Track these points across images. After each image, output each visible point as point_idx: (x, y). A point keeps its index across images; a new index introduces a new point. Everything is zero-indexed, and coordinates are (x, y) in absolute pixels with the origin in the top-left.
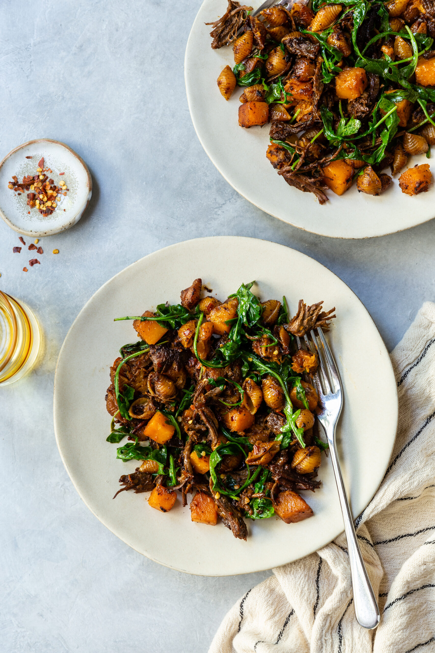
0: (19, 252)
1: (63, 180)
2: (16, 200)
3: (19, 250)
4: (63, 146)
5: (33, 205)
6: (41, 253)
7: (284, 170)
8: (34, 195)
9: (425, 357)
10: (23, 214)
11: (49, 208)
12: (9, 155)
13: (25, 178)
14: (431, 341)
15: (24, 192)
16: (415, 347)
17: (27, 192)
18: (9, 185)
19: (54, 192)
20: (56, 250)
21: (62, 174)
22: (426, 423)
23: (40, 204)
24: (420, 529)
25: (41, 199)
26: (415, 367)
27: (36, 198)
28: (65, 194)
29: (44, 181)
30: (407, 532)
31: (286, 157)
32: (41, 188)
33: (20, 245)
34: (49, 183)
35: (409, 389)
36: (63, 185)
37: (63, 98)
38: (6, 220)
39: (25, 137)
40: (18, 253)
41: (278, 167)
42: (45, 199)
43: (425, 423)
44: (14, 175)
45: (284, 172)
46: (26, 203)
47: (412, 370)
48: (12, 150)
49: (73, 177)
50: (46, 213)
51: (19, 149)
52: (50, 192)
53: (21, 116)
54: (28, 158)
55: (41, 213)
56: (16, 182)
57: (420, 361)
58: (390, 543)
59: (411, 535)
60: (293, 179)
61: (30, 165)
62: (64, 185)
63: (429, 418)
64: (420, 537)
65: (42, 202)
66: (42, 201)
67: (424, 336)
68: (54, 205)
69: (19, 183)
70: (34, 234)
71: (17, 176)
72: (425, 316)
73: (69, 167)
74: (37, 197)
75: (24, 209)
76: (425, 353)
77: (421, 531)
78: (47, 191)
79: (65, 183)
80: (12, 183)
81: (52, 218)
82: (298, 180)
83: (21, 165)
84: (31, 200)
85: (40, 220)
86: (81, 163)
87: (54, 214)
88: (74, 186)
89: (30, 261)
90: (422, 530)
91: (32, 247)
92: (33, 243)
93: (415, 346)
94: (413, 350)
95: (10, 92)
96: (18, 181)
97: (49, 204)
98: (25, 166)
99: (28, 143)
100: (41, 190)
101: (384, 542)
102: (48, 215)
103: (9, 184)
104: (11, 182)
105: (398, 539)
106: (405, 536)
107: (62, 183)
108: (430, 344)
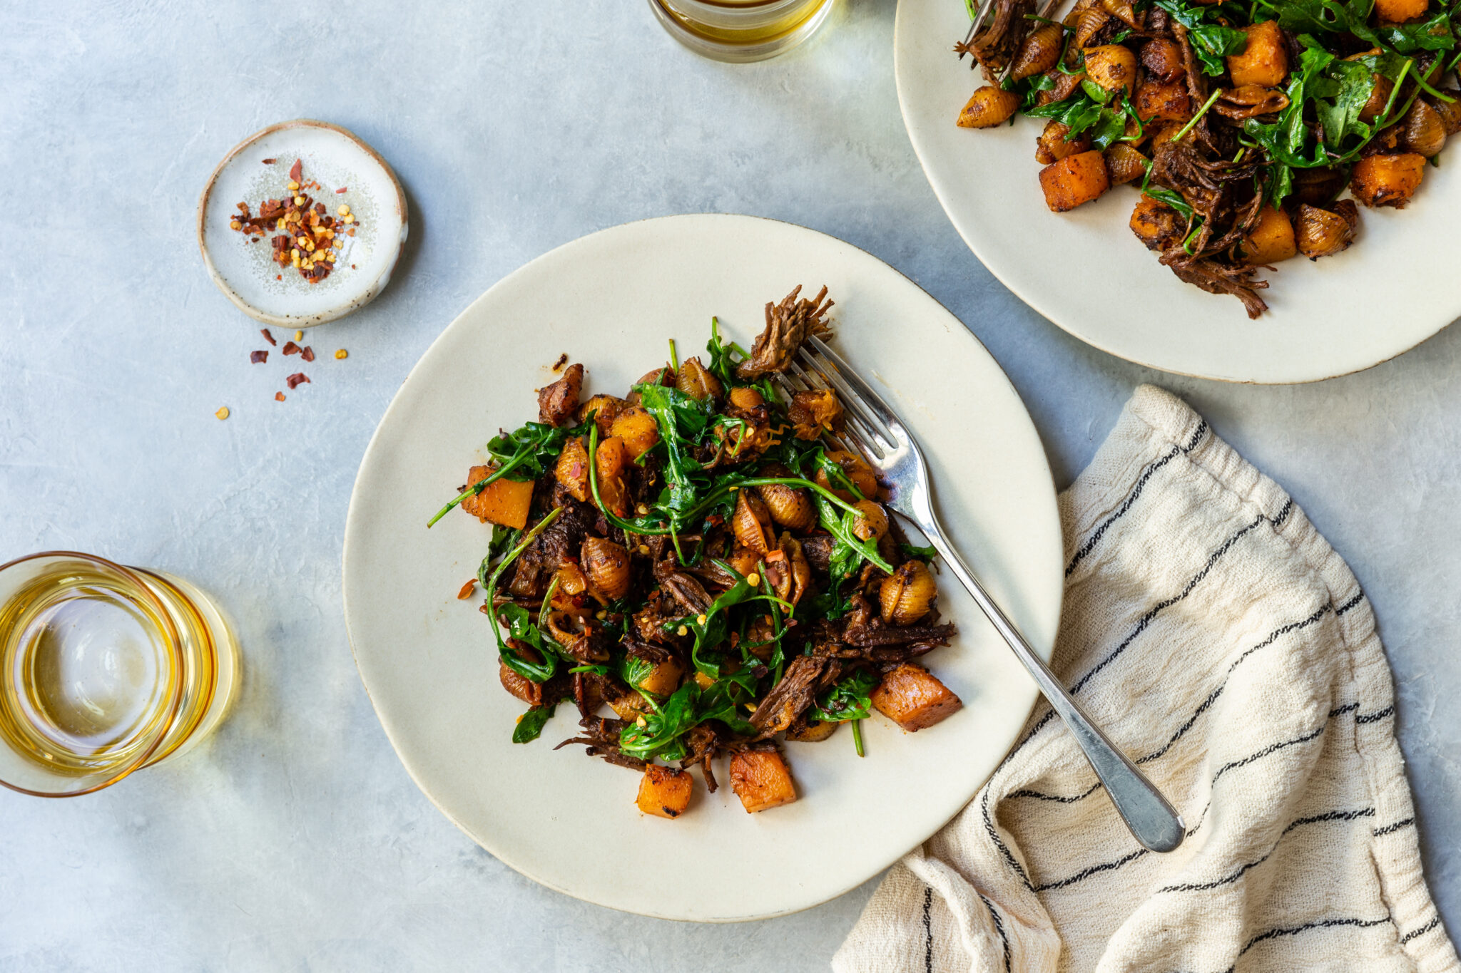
0: (265, 361)
1: (345, 204)
2: (250, 252)
3: (263, 356)
4: (338, 133)
5: (287, 262)
6: (309, 360)
7: (1173, 253)
8: (287, 240)
9: (1138, 500)
10: (267, 281)
11: (320, 264)
12: (228, 159)
13: (263, 204)
14: (1152, 467)
15: (264, 235)
16: (1118, 478)
17: (271, 235)
18: (232, 223)
19: (329, 230)
20: (342, 350)
21: (344, 191)
22: (1138, 629)
23: (300, 256)
24: (1128, 854)
25: (301, 247)
26: (1118, 519)
27: (291, 245)
28: (352, 233)
29: (304, 209)
30: (1100, 862)
31: (1177, 225)
32: (299, 224)
33: (265, 345)
34: (315, 212)
35: (1104, 563)
36: (346, 213)
37: (331, 31)
38: (233, 297)
39: (257, 119)
40: (262, 363)
41: (1159, 246)
42: (311, 246)
43: (1136, 630)
44: (240, 201)
45: (1173, 259)
46: (271, 257)
47: (1112, 525)
48: (231, 148)
49: (364, 195)
50: (314, 275)
51: (247, 146)
52: (319, 231)
53: (244, 75)
54: (267, 162)
55: (305, 275)
56: (246, 216)
57: (1128, 506)
58: (1069, 886)
59: (1110, 866)
60: (1192, 270)
61: (274, 178)
62: (348, 214)
63: (1144, 618)
64: (1130, 869)
65: (305, 253)
66: (305, 250)
67: (1138, 456)
68: (330, 259)
69: (253, 217)
70: (294, 321)
71: (246, 203)
72: (1139, 415)
73: (355, 176)
74: (292, 242)
75: (267, 270)
76: (1139, 490)
77: (1129, 858)
78: (313, 229)
79: (350, 209)
80: (237, 217)
81: (329, 285)
82: (1201, 273)
83: (254, 179)
84: (280, 251)
85: (305, 291)
86: (380, 166)
87: (332, 276)
88: (369, 214)
89: (288, 379)
90: (1131, 854)
91: (290, 348)
92: (292, 340)
93: (1119, 476)
94: (1114, 483)
95: (217, 25)
96: (251, 212)
97: (319, 255)
98: (262, 180)
99: (265, 132)
100: (300, 228)
101: (1056, 885)
102: (320, 279)
103: (231, 220)
104: (236, 215)
105: (1085, 877)
106: (1098, 869)
107: (343, 209)
108: (1150, 473)
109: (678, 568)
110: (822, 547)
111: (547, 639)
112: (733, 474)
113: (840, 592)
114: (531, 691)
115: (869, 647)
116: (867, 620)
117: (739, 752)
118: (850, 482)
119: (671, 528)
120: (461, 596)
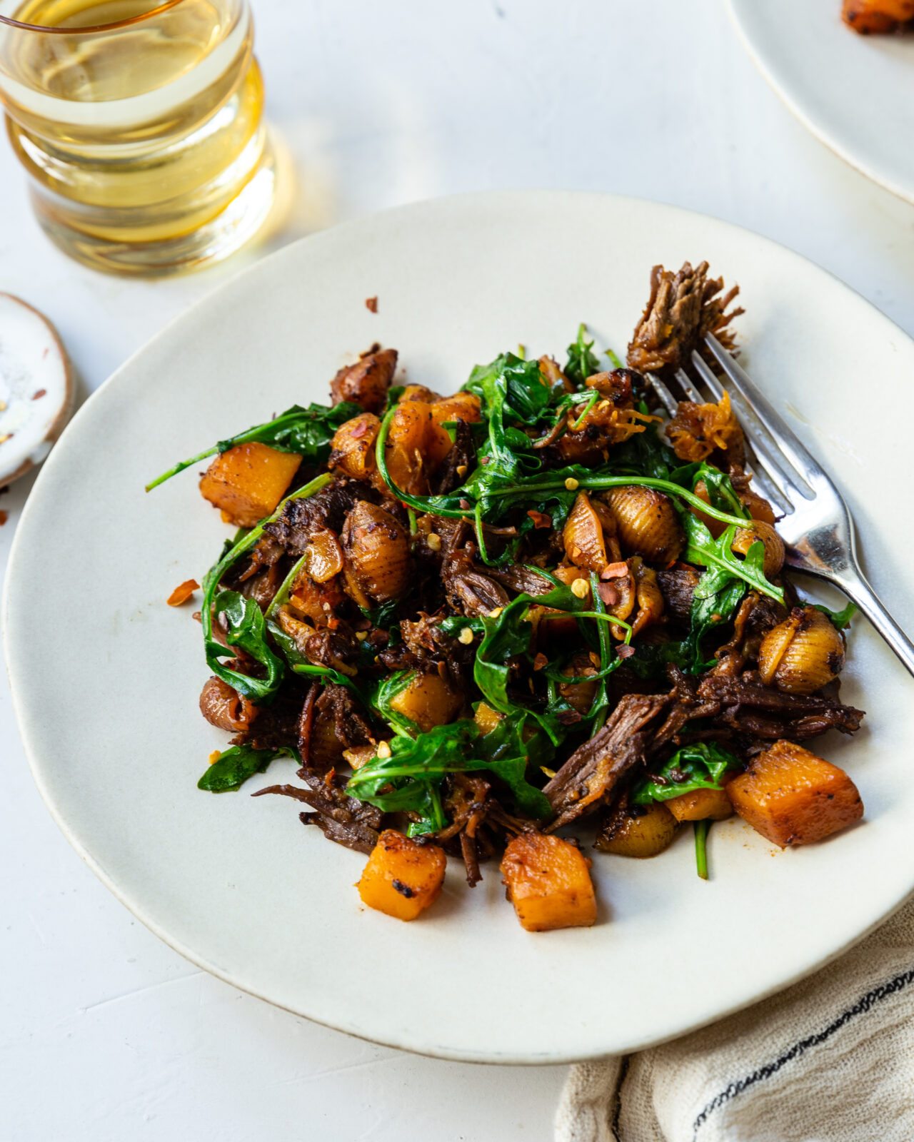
109: (475, 564)
110: (684, 580)
111: (273, 630)
112: (575, 466)
113: (703, 644)
114: (238, 710)
115: (734, 704)
116: (738, 671)
117: (521, 830)
118: (738, 501)
119: (476, 512)
120: (172, 601)
